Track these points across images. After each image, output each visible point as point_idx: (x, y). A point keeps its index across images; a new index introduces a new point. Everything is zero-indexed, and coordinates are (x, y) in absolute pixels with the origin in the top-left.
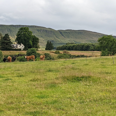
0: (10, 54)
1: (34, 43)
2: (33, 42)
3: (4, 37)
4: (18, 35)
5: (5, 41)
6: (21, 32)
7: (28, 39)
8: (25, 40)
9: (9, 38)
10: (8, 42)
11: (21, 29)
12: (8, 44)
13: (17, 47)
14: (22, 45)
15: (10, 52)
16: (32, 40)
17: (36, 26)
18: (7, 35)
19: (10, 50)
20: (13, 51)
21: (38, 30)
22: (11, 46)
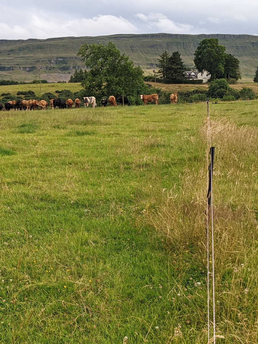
0: (179, 89)
1: (229, 68)
2: (226, 66)
3: (171, 59)
4: (198, 54)
5: (173, 66)
6: (204, 48)
7: (218, 60)
8: (210, 63)
9: (181, 60)
10: (179, 67)
11: (204, 42)
12: (178, 71)
13: (197, 77)
14: (205, 73)
15: (180, 86)
16: (225, 64)
17: (248, 36)
18: (176, 54)
19: (180, 82)
20: (187, 85)
21: (253, 43)
22: (184, 75)
